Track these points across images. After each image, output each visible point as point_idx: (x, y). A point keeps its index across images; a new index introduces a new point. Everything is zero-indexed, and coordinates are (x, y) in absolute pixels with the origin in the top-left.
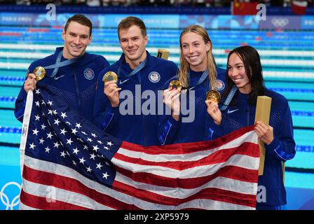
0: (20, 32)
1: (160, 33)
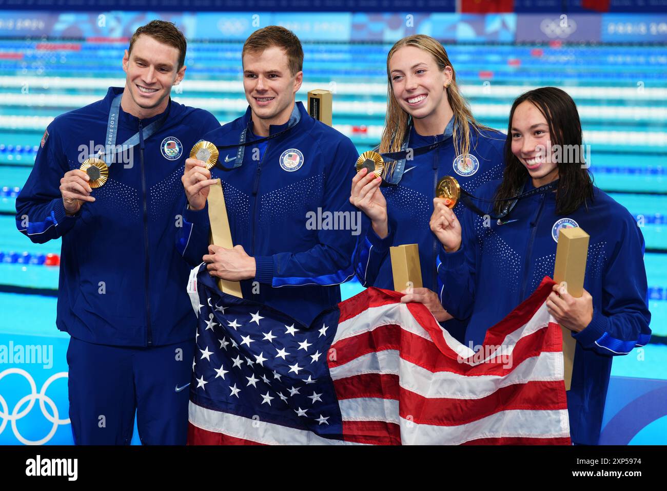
0: (21, 52)
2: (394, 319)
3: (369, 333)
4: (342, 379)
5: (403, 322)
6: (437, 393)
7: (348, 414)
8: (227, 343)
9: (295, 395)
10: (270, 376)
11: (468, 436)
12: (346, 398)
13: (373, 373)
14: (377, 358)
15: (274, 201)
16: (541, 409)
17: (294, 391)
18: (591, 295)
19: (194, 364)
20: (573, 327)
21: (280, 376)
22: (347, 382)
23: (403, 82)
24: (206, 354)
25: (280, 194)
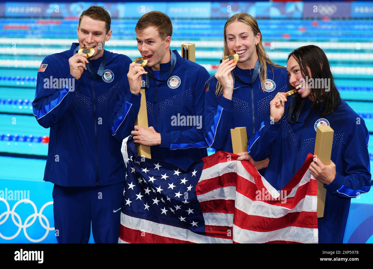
0: (28, 25)
1: (189, 24)
2: (233, 169)
3: (219, 177)
4: (204, 202)
5: (238, 171)
6: (254, 213)
7: (208, 221)
8: (141, 181)
9: (178, 209)
10: (165, 199)
11: (270, 239)
12: (207, 212)
13: (221, 199)
14: (223, 191)
15: (166, 105)
16: (304, 227)
17: (178, 207)
18: (335, 164)
19: (124, 191)
20: (324, 182)
21: (170, 199)
22: (207, 203)
23: (234, 41)
24: (131, 186)
25: (170, 102)
